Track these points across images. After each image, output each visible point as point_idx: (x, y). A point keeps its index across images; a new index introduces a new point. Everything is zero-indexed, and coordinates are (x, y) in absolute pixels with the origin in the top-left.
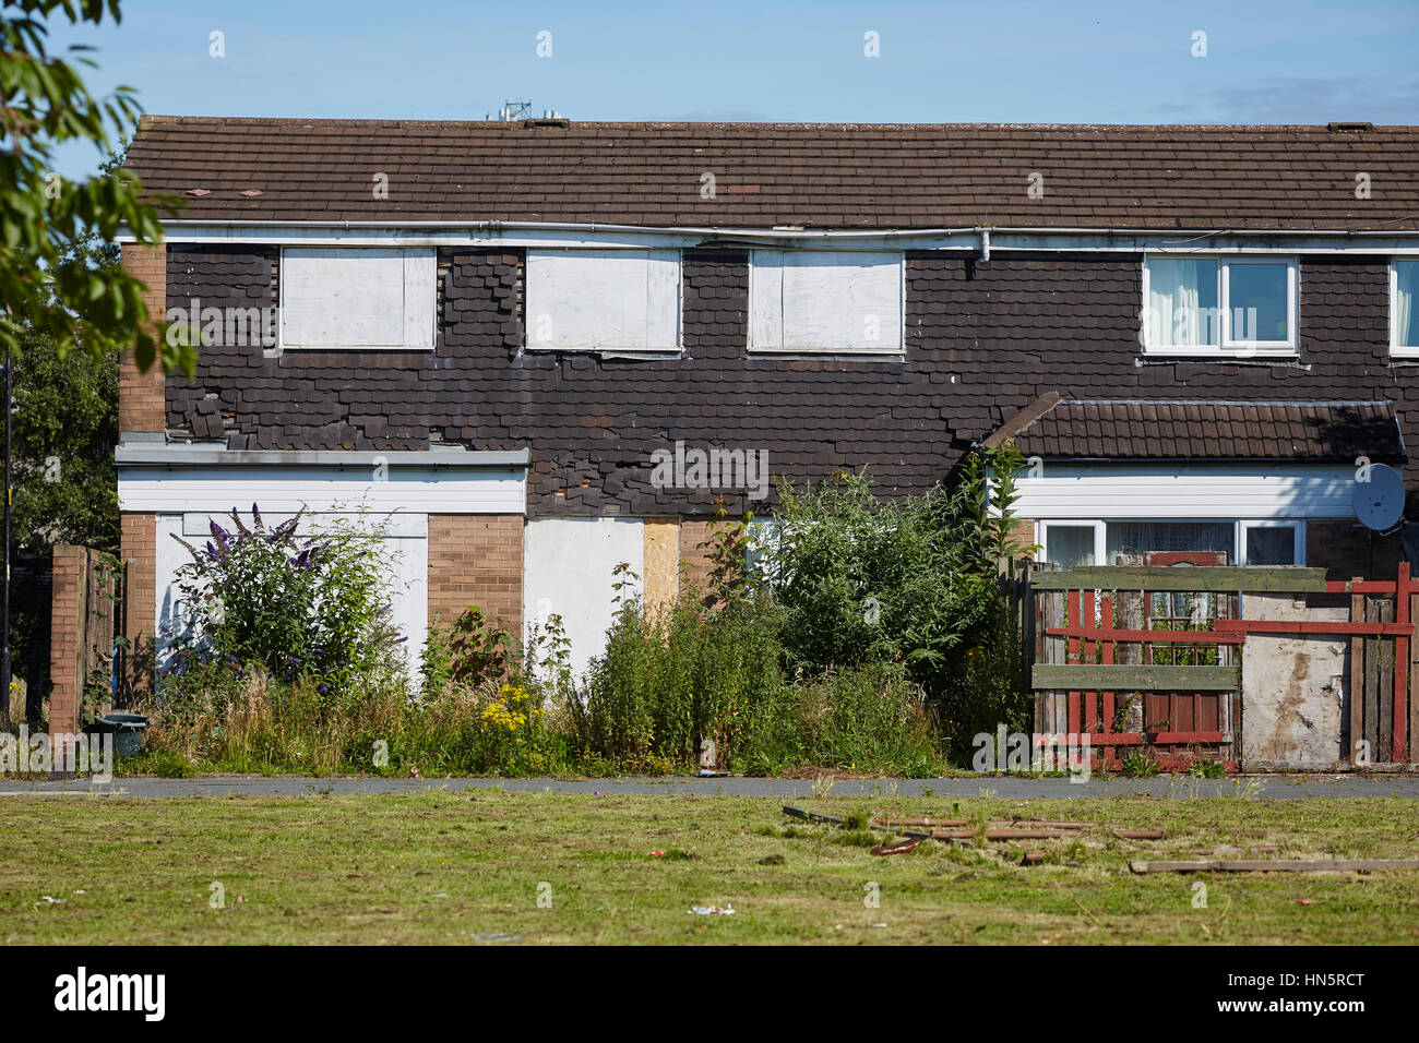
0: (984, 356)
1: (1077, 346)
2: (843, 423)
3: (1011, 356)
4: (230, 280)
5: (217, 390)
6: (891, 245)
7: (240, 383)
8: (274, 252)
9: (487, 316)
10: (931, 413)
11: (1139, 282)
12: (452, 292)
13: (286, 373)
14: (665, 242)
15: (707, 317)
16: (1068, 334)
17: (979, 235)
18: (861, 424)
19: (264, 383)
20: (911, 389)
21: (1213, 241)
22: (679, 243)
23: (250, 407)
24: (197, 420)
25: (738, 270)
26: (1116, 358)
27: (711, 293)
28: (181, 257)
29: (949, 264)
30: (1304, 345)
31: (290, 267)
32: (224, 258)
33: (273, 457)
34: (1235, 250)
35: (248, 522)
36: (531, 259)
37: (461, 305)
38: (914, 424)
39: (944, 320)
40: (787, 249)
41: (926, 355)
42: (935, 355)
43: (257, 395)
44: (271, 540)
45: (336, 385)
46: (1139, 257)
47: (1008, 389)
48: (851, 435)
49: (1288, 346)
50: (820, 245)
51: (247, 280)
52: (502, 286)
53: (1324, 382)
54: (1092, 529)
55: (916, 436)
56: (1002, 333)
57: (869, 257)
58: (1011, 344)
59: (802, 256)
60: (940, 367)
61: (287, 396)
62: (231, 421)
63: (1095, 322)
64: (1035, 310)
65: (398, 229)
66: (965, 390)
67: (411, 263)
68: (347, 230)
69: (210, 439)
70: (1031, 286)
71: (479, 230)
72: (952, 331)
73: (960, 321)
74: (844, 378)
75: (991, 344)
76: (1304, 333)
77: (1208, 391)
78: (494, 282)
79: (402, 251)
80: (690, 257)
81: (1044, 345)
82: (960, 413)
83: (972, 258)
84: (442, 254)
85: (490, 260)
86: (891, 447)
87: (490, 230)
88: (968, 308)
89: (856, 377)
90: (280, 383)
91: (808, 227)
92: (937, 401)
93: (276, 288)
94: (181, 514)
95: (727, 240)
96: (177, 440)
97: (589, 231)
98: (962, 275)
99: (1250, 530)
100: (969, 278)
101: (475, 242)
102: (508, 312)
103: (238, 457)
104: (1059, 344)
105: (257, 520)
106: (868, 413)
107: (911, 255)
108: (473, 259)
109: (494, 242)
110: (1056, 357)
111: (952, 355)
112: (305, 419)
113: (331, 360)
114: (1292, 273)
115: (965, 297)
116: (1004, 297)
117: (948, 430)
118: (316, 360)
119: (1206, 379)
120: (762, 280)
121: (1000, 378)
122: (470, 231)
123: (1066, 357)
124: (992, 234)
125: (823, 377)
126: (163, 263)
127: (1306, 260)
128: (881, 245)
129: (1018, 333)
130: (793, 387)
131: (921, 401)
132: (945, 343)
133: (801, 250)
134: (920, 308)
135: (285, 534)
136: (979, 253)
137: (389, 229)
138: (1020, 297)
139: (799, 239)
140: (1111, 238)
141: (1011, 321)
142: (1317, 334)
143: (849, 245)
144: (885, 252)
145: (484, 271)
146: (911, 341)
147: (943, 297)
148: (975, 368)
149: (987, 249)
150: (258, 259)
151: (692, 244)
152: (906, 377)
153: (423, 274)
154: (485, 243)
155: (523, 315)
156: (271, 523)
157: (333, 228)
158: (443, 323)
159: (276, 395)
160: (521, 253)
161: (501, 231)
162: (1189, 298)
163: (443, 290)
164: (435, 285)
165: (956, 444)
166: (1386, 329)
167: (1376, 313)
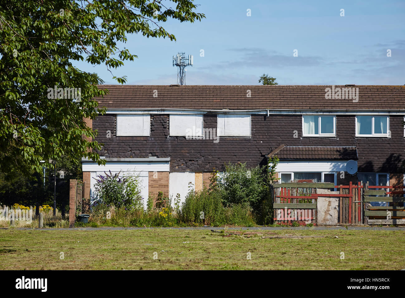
0: (268, 137)
1: (288, 135)
2: (237, 151)
3: (274, 137)
4: (106, 121)
5: (103, 145)
6: (248, 113)
7: (108, 144)
8: (115, 115)
9: (161, 129)
10: (257, 149)
11: (301, 121)
12: (154, 124)
13: (118, 141)
14: (199, 113)
16: (286, 132)
17: (267, 111)
18: (242, 152)
19: (113, 143)
20: (252, 144)
21: (317, 112)
22: (202, 113)
23: (110, 149)
24: (99, 151)
25: (215, 119)
27: (209, 123)
28: (96, 116)
29: (260, 117)
30: (337, 134)
31: (119, 118)
32: (105, 116)
33: (115, 159)
34: (322, 114)
35: (109, 174)
36: (171, 117)
37: (155, 126)
38: (253, 152)
39: (259, 129)
40: (225, 114)
41: (255, 137)
42: (258, 137)
43: (112, 146)
44: (113, 178)
45: (129, 144)
46: (301, 115)
47: (273, 144)
48: (240, 154)
49: (334, 135)
50: (233, 113)
51: (110, 121)
52: (164, 122)
53: (341, 142)
54: (291, 174)
55: (254, 154)
56: (272, 132)
57: (243, 116)
58: (274, 134)
59: (229, 115)
60: (259, 139)
61: (118, 146)
62: (106, 152)
63: (291, 129)
64: (279, 127)
65: (142, 110)
66: (264, 144)
67: (144, 117)
68: (131, 111)
69: (102, 156)
70: (278, 122)
71: (159, 110)
72: (261, 132)
73: (263, 129)
74: (238, 142)
75: (269, 134)
76: (337, 131)
77: (316, 144)
78: (163, 121)
79: (143, 115)
80: (205, 116)
81: (281, 134)
82: (263, 149)
83: (265, 116)
84: (151, 115)
85: (162, 117)
86: (248, 157)
87: (162, 110)
88: (265, 126)
89: (241, 142)
90: (117, 144)
91: (230, 109)
92: (258, 147)
93: (116, 123)
94: (96, 172)
95: (212, 112)
97: (183, 110)
98: (263, 119)
99: (325, 174)
100: (265, 120)
101: (159, 113)
102: (166, 128)
103: (108, 160)
104: (284, 134)
105: (111, 173)
106: (243, 149)
107: (252, 115)
108: (158, 117)
109: (163, 113)
110: (284, 137)
111: (261, 137)
112: (122, 151)
113: (128, 138)
114: (334, 119)
115: (264, 124)
116: (272, 124)
117: (260, 153)
118: (124, 139)
119: (316, 141)
120: (220, 121)
121: (271, 142)
122: (157, 110)
123: (286, 137)
124: (270, 111)
125: (234, 141)
127: (337, 116)
128: (246, 113)
129: (275, 132)
130: (227, 144)
131: (254, 147)
132: (259, 134)
133: (228, 114)
134: (254, 127)
135: (116, 176)
136: (267, 115)
137: (140, 110)
138: (276, 124)
139: (228, 112)
140: (295, 111)
141: (274, 129)
142: (340, 132)
143: (239, 113)
144: (247, 114)
145: (160, 119)
146: (252, 134)
147: (259, 124)
148: (266, 139)
149: (269, 114)
150: (112, 117)
151: (205, 113)
152: (251, 141)
153: (147, 120)
154: (161, 113)
155: (169, 128)
156: (113, 174)
157: (128, 110)
158: (152, 130)
159: (116, 146)
160: (168, 115)
161: (164, 110)
162: (312, 124)
163: (151, 123)
164: (149, 122)
165: (262, 156)
166: (355, 131)
167: (352, 127)
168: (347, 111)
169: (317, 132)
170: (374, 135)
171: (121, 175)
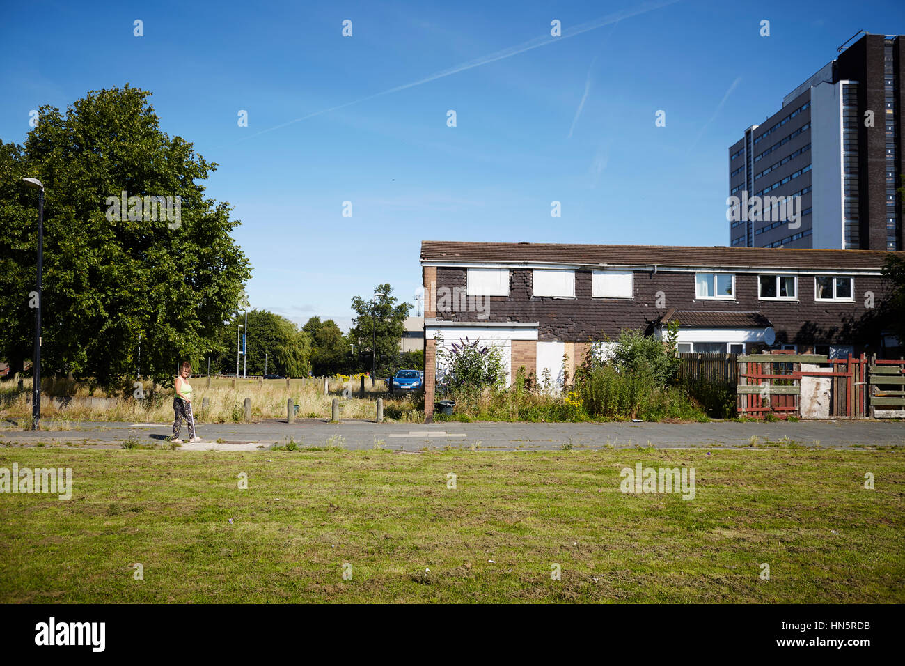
1: (678, 296)
2: (617, 316)
4: (454, 277)
6: (630, 269)
8: (465, 269)
9: (523, 287)
10: (640, 314)
11: (694, 279)
12: (514, 281)
14: (570, 267)
15: (581, 288)
16: (676, 293)
17: (654, 266)
18: (622, 317)
20: (635, 308)
21: (714, 269)
22: (574, 268)
24: (445, 315)
25: (589, 275)
26: (688, 300)
27: (582, 281)
28: (440, 270)
29: (645, 274)
30: (737, 297)
31: (470, 273)
32: (452, 271)
33: (469, 324)
34: (719, 271)
35: (465, 342)
36: (535, 272)
37: (516, 284)
38: (636, 317)
39: (644, 289)
40: (602, 269)
41: (639, 299)
42: (641, 299)
44: (472, 347)
46: (694, 273)
48: (619, 320)
49: (732, 297)
50: (612, 269)
51: (459, 277)
52: (527, 279)
53: (742, 306)
54: (689, 345)
55: (638, 320)
57: (624, 272)
59: (607, 272)
60: (643, 302)
62: (454, 315)
63: (683, 290)
65: (500, 263)
66: (649, 308)
67: (502, 272)
68: (486, 263)
69: (448, 320)
70: (667, 280)
71: (521, 263)
72: (646, 292)
73: (648, 289)
74: (618, 304)
76: (737, 294)
77: (712, 308)
78: (525, 278)
79: (500, 269)
80: (577, 271)
81: (670, 296)
82: (648, 314)
83: (651, 273)
84: (511, 270)
85: (524, 272)
86: (630, 323)
87: (524, 263)
88: (650, 286)
89: (621, 304)
91: (609, 264)
92: (642, 311)
93: (466, 279)
95: (587, 267)
96: (439, 320)
97: (551, 264)
98: (648, 277)
99: (732, 345)
100: (651, 278)
101: (520, 267)
102: (528, 286)
103: (459, 324)
104: (673, 296)
105: (468, 341)
106: (623, 314)
107: (635, 272)
108: (519, 272)
109: (525, 267)
110: (672, 299)
111: (646, 299)
114: (733, 278)
115: (649, 283)
116: (659, 283)
117: (645, 319)
119: (711, 306)
120: (596, 278)
122: (519, 264)
123: (676, 299)
124: (658, 266)
125: (612, 304)
126: (436, 272)
127: (737, 274)
128: (628, 269)
130: (604, 307)
131: (638, 311)
132: (644, 295)
133: (607, 270)
134: (637, 286)
135: (475, 345)
136: (654, 271)
137: (497, 263)
138: (663, 283)
139: (607, 267)
140: (688, 268)
141: (661, 289)
142: (740, 294)
143: (619, 269)
144: (629, 271)
145: (522, 275)
146: (635, 295)
147: (643, 283)
148: (652, 302)
149: (656, 270)
150: (461, 271)
151: (578, 268)
152: (634, 304)
153: (506, 275)
154: (522, 267)
155: (532, 287)
156: (472, 343)
157: (481, 263)
158: (511, 289)
160: (532, 270)
161: (527, 264)
162: (705, 284)
163: (511, 280)
164: (509, 278)
165: (647, 322)
166: (757, 293)
167: (754, 288)
168: (749, 269)
169: (711, 293)
170: (779, 298)
171: (481, 343)
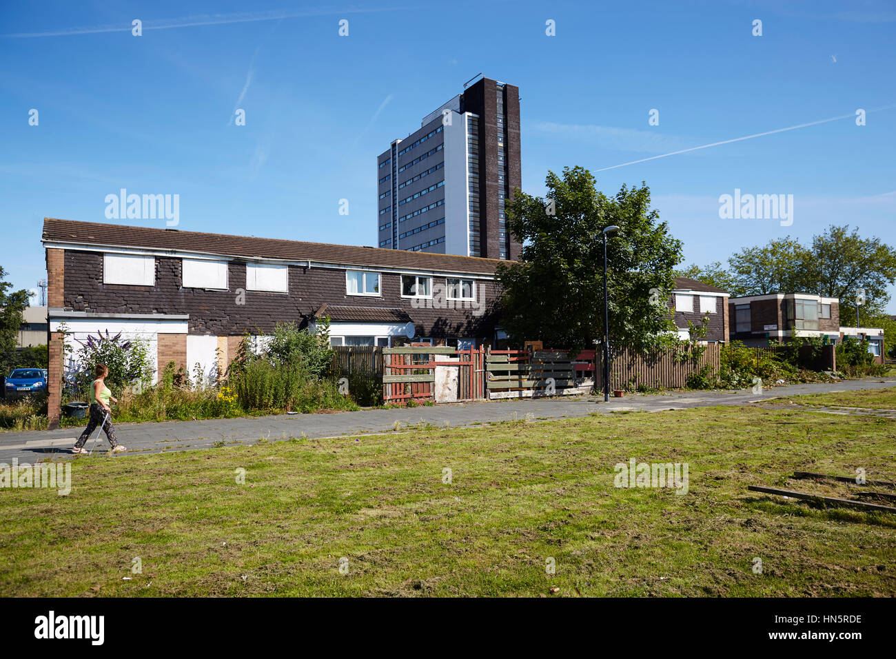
0: (308, 294)
1: (331, 292)
2: (271, 310)
3: (315, 294)
4: (87, 262)
5: (82, 295)
6: (285, 263)
7: (91, 294)
8: (102, 254)
9: (171, 277)
10: (295, 308)
11: (345, 277)
12: (160, 269)
13: (106, 291)
14: (224, 259)
15: (235, 280)
16: (329, 289)
17: (308, 262)
18: (277, 310)
19: (99, 294)
20: (290, 302)
21: (363, 267)
22: (227, 259)
23: (94, 301)
24: (75, 304)
25: (244, 268)
26: (340, 296)
27: (235, 273)
28: (69, 254)
29: (299, 269)
30: (383, 295)
31: (107, 259)
32: (84, 255)
33: (106, 315)
34: (367, 270)
35: (104, 336)
36: (184, 261)
37: (163, 273)
38: (291, 311)
39: (298, 284)
40: (257, 262)
41: (293, 293)
42: (296, 293)
43: (96, 297)
44: (112, 341)
45: (123, 295)
46: (345, 270)
47: (314, 302)
48: (274, 313)
49: (379, 294)
50: (267, 262)
51: (92, 262)
52: (175, 268)
53: (387, 303)
54: (341, 338)
55: (292, 314)
56: (313, 288)
57: (278, 266)
58: (315, 291)
59: (261, 265)
60: (298, 296)
61: (106, 298)
62: (87, 305)
63: (334, 286)
64: (320, 282)
65: (143, 250)
66: (303, 302)
67: (147, 260)
68: (126, 249)
69: (80, 310)
70: (319, 276)
71: (169, 251)
72: (300, 287)
73: (302, 284)
74: (272, 298)
75: (309, 291)
76: (383, 291)
77: (361, 304)
78: (173, 267)
79: (144, 256)
80: (230, 263)
81: (323, 291)
82: (302, 308)
83: (305, 268)
84: (157, 258)
85: (172, 261)
86: (285, 317)
87: (172, 252)
88: (304, 281)
89: (275, 298)
90: (104, 294)
91: (263, 257)
92: (296, 305)
93: (103, 265)
94: (74, 333)
95: (241, 259)
96: (68, 310)
97: (202, 254)
98: (302, 272)
99: (378, 339)
100: (304, 273)
101: (168, 255)
102: (177, 276)
103: (94, 315)
104: (326, 291)
105: (107, 334)
106: (279, 307)
107: (290, 266)
108: (166, 260)
109: (173, 255)
110: (325, 295)
111: (300, 293)
112: (113, 305)
113: (121, 288)
114: (380, 277)
115: (303, 278)
116: (313, 279)
117: (299, 313)
118: (116, 288)
119: (361, 301)
120: (250, 271)
121: (312, 300)
122: (166, 252)
123: (328, 295)
124: (311, 262)
125: (267, 298)
126: (63, 255)
127: (383, 273)
128: (282, 263)
129: (317, 288)
130: (259, 300)
131: (292, 305)
132: (298, 290)
133: (261, 263)
134: (292, 280)
135: (116, 339)
136: (308, 267)
137: (140, 249)
138: (317, 279)
139: (261, 260)
140: (339, 265)
141: (314, 285)
142: (386, 291)
143: (274, 263)
144: (283, 265)
145: (169, 264)
146: (290, 289)
147: (298, 278)
148: (306, 296)
149: (310, 265)
150: (96, 256)
151: (231, 260)
152: (288, 298)
153: (151, 264)
154: (170, 255)
155: (181, 277)
156: (112, 336)
157: (122, 248)
158: (157, 278)
159: (102, 297)
160: (181, 259)
161: (175, 252)
162: (355, 282)
163: (156, 269)
164: (154, 267)
165: (302, 316)
166: (400, 291)
167: (398, 286)
168: (393, 269)
169: (360, 290)
171: (123, 337)
